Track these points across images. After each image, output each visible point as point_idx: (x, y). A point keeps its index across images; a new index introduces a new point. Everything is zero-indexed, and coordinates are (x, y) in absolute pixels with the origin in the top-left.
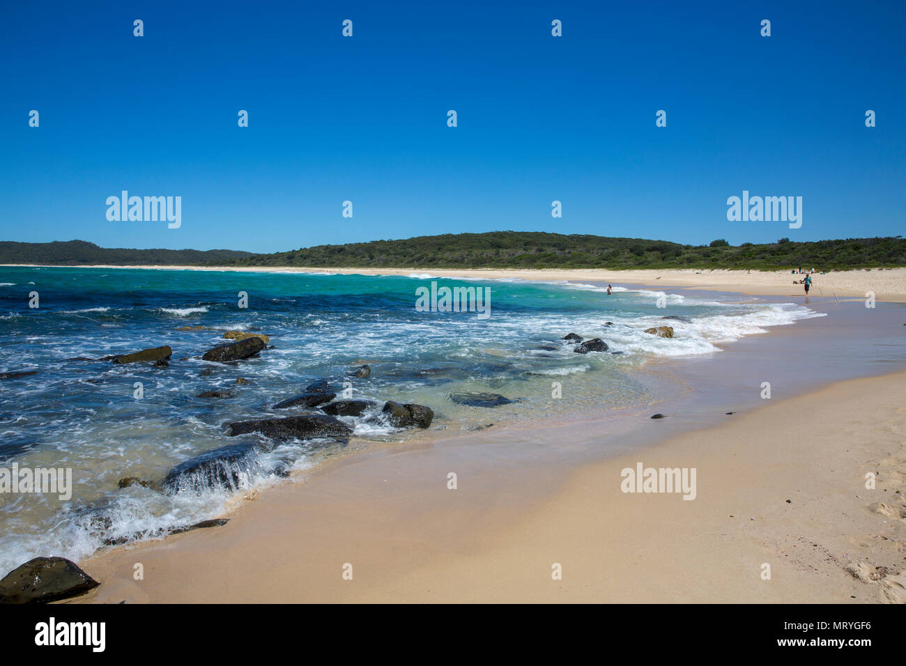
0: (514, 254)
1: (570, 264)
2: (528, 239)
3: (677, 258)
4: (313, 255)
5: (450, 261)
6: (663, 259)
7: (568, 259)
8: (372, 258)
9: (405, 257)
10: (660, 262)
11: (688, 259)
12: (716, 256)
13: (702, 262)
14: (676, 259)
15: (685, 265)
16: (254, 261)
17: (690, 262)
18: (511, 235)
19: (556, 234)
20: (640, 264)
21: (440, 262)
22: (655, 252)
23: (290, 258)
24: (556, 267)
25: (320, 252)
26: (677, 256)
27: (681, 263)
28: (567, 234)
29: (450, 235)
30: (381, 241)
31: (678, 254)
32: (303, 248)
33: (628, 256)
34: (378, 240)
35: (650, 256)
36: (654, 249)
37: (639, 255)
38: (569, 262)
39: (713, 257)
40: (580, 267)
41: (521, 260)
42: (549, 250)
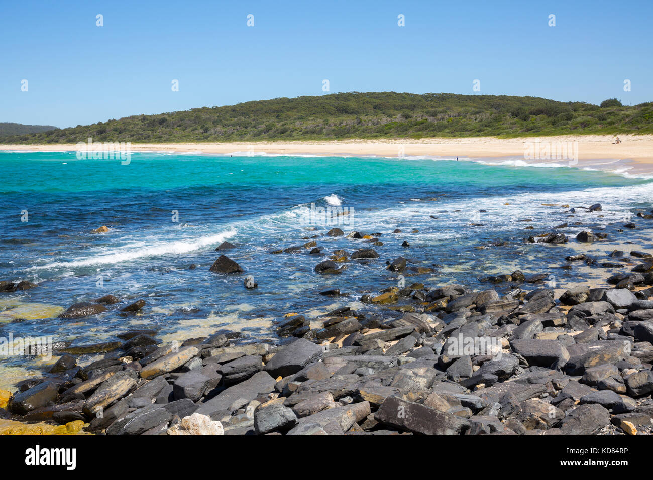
0: (378, 123)
1: (449, 132)
2: (377, 101)
3: (570, 122)
4: (130, 127)
5: (307, 132)
6: (553, 123)
7: (446, 127)
8: (206, 130)
9: (246, 127)
10: (550, 128)
11: (582, 123)
12: (612, 118)
13: (599, 127)
14: (568, 124)
15: (581, 130)
16: (52, 137)
17: (585, 126)
18: (357, 96)
19: (408, 94)
20: (529, 130)
21: (294, 133)
22: (541, 116)
23: (102, 132)
24: (434, 136)
25: (137, 124)
26: (568, 119)
27: (575, 128)
28: (421, 93)
29: (284, 99)
30: (204, 108)
31: (569, 118)
32: (111, 119)
33: (513, 121)
34: (200, 107)
35: (539, 120)
36: (538, 113)
37: (525, 120)
38: (447, 130)
39: (609, 120)
40: (462, 136)
41: (390, 128)
42: (417, 116)
